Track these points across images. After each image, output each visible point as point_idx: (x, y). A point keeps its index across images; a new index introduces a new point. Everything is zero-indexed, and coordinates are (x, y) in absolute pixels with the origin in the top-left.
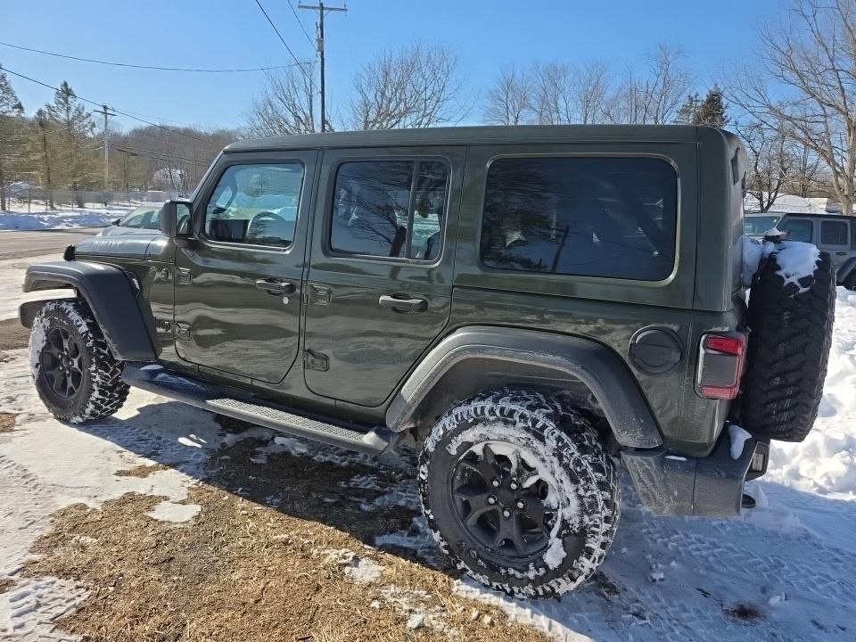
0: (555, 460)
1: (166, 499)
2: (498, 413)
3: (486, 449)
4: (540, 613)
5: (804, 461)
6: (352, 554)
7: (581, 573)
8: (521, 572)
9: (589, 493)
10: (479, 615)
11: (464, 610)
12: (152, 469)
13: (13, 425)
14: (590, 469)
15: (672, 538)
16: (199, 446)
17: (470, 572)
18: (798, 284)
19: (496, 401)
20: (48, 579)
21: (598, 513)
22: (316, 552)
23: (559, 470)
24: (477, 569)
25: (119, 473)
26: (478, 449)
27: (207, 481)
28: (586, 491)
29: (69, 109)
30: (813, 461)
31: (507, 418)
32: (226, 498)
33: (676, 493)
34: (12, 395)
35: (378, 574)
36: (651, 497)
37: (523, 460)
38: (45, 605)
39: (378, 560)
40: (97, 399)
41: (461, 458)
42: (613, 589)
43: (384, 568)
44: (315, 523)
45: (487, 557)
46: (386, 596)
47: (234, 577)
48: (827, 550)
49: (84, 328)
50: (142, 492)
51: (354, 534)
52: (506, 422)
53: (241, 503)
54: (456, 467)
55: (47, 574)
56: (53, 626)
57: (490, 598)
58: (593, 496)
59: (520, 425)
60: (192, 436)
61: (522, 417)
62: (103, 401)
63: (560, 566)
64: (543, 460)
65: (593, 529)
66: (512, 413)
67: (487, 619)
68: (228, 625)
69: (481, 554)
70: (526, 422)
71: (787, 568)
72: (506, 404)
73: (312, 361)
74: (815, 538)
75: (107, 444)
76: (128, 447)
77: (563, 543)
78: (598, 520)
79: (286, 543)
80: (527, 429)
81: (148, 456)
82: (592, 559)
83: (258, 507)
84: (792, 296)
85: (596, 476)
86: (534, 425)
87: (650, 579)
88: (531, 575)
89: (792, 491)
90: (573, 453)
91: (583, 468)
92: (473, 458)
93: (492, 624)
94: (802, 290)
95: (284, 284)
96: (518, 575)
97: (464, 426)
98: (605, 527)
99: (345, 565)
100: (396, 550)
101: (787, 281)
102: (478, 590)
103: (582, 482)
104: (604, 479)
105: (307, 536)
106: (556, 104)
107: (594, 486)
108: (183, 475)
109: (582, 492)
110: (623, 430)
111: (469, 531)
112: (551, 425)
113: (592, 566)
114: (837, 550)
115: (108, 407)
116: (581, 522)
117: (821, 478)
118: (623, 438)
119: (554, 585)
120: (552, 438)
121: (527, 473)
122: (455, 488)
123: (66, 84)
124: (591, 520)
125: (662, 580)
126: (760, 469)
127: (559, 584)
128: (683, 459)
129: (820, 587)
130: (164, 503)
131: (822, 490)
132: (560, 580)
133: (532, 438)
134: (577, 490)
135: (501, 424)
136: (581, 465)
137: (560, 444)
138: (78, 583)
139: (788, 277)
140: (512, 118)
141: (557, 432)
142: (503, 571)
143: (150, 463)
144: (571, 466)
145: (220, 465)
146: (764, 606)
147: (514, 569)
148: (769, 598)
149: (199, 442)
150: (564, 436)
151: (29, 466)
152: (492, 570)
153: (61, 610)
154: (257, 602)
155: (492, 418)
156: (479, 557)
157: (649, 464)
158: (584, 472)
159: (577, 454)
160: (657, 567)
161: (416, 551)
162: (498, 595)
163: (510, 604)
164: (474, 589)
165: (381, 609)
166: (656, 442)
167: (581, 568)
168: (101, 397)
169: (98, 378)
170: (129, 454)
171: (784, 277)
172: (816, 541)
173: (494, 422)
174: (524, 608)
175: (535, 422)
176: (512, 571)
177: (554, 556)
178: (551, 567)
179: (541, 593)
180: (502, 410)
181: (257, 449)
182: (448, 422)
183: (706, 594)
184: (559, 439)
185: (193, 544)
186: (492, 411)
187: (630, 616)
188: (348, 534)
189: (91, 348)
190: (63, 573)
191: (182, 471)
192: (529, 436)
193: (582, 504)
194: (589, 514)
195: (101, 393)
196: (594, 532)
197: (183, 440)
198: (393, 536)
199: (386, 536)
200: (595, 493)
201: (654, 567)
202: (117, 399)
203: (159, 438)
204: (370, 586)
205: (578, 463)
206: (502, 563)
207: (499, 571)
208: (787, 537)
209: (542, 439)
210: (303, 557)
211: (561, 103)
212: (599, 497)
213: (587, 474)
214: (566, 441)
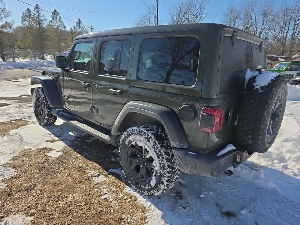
0: (153, 149)
1: (55, 150)
2: (138, 132)
3: (136, 143)
4: (149, 201)
5: (293, 162)
6: (97, 174)
7: (160, 190)
8: (144, 186)
9: (162, 162)
10: (127, 198)
11: (123, 196)
12: (57, 141)
13: (26, 124)
14: (163, 154)
15: (217, 184)
16: (74, 135)
17: (131, 184)
18: (259, 89)
19: (138, 127)
20: (9, 168)
21: (165, 169)
22: (88, 171)
23: (154, 153)
24: (133, 184)
25: (46, 141)
26: (134, 143)
27: (69, 146)
28: (162, 161)
29: (80, 27)
30: (296, 163)
31: (140, 133)
32: (72, 151)
33: (190, 166)
34: (31, 116)
35: (103, 181)
36: (181, 166)
37: (146, 148)
38: (4, 175)
39: (106, 176)
40: (47, 118)
41: (129, 146)
42: (181, 198)
43: (106, 179)
44: (93, 162)
45: (135, 180)
46: (101, 187)
47: (59, 175)
48: (281, 197)
49: (43, 96)
50: (49, 147)
51: (103, 167)
52: (140, 135)
53: (75, 154)
54: (128, 149)
55: (9, 167)
56: (2, 181)
57: (135, 194)
58: (164, 163)
59: (144, 136)
60: (74, 132)
61: (145, 133)
62: (49, 119)
63: (154, 186)
64: (151, 149)
65: (164, 175)
66: (142, 131)
67: (129, 200)
68: (48, 189)
69: (134, 179)
70: (145, 135)
71: (258, 201)
72: (141, 129)
73: (94, 110)
74: (279, 192)
75: (48, 132)
76: (53, 134)
77: (156, 178)
78: (165, 172)
79: (80, 167)
80: (145, 138)
81: (57, 137)
82: (164, 185)
83: (79, 155)
84: (256, 94)
85: (165, 156)
86: (148, 136)
87: (199, 197)
88: (147, 188)
89: (282, 173)
90: (158, 148)
91: (161, 153)
92: (132, 146)
93: (130, 202)
94: (261, 91)
95: (86, 84)
96: (143, 187)
97: (129, 135)
98: (167, 175)
99: (94, 176)
100: (113, 174)
101: (256, 87)
102: (133, 190)
103: (161, 158)
104: (169, 158)
105: (88, 166)
106: (251, 17)
107: (164, 160)
108: (64, 143)
109: (160, 161)
110: (172, 141)
111: (131, 171)
112: (153, 137)
113: (164, 188)
114: (286, 198)
115: (51, 121)
116: (160, 172)
117: (296, 170)
118: (173, 144)
119: (153, 192)
120: (152, 141)
121: (147, 153)
122: (128, 155)
123: (79, 19)
124: (163, 172)
125: (203, 197)
126: (239, 161)
127: (154, 192)
128: (194, 153)
129: (268, 210)
130: (53, 151)
131: (295, 175)
132: (154, 191)
133: (147, 141)
134: (159, 161)
135: (139, 135)
136: (161, 152)
137: (155, 144)
138: (16, 171)
139: (256, 86)
140: (232, 23)
141: (154, 140)
142: (139, 185)
143: (57, 139)
144: (157, 152)
145: (76, 142)
146: (238, 213)
147: (143, 185)
148: (242, 210)
149: (75, 134)
150: (156, 141)
151: (23, 136)
152: (137, 184)
153: (7, 177)
154: (60, 183)
155: (136, 133)
156: (134, 180)
157: (181, 154)
158: (161, 155)
159: (160, 148)
160: (204, 193)
161: (120, 175)
162: (138, 193)
163: (140, 196)
164: (131, 190)
165: (97, 191)
166: (185, 146)
167: (160, 188)
168: (48, 118)
169: (46, 112)
170: (53, 136)
171: (255, 86)
172: (278, 194)
173: (137, 134)
174: (145, 198)
175: (148, 135)
176: (142, 186)
177: (153, 183)
178: (152, 186)
179: (150, 194)
180: (139, 130)
181: (91, 138)
182: (126, 134)
183: (217, 205)
184: (154, 142)
185: (54, 164)
186: (137, 131)
187: (181, 207)
188: (101, 167)
189: (44, 102)
190: (14, 167)
191: (64, 142)
192: (146, 140)
193: (160, 166)
194: (163, 170)
195: (48, 116)
196: (164, 176)
197: (70, 133)
198: (116, 170)
199: (113, 169)
200: (165, 162)
201: (203, 192)
202: (53, 119)
203: (64, 132)
204: (98, 184)
205: (160, 151)
206: (139, 182)
207: (138, 185)
208: (267, 190)
209: (149, 141)
210: (83, 172)
211: (253, 16)
212: (166, 164)
213: (162, 155)
214: (157, 143)
